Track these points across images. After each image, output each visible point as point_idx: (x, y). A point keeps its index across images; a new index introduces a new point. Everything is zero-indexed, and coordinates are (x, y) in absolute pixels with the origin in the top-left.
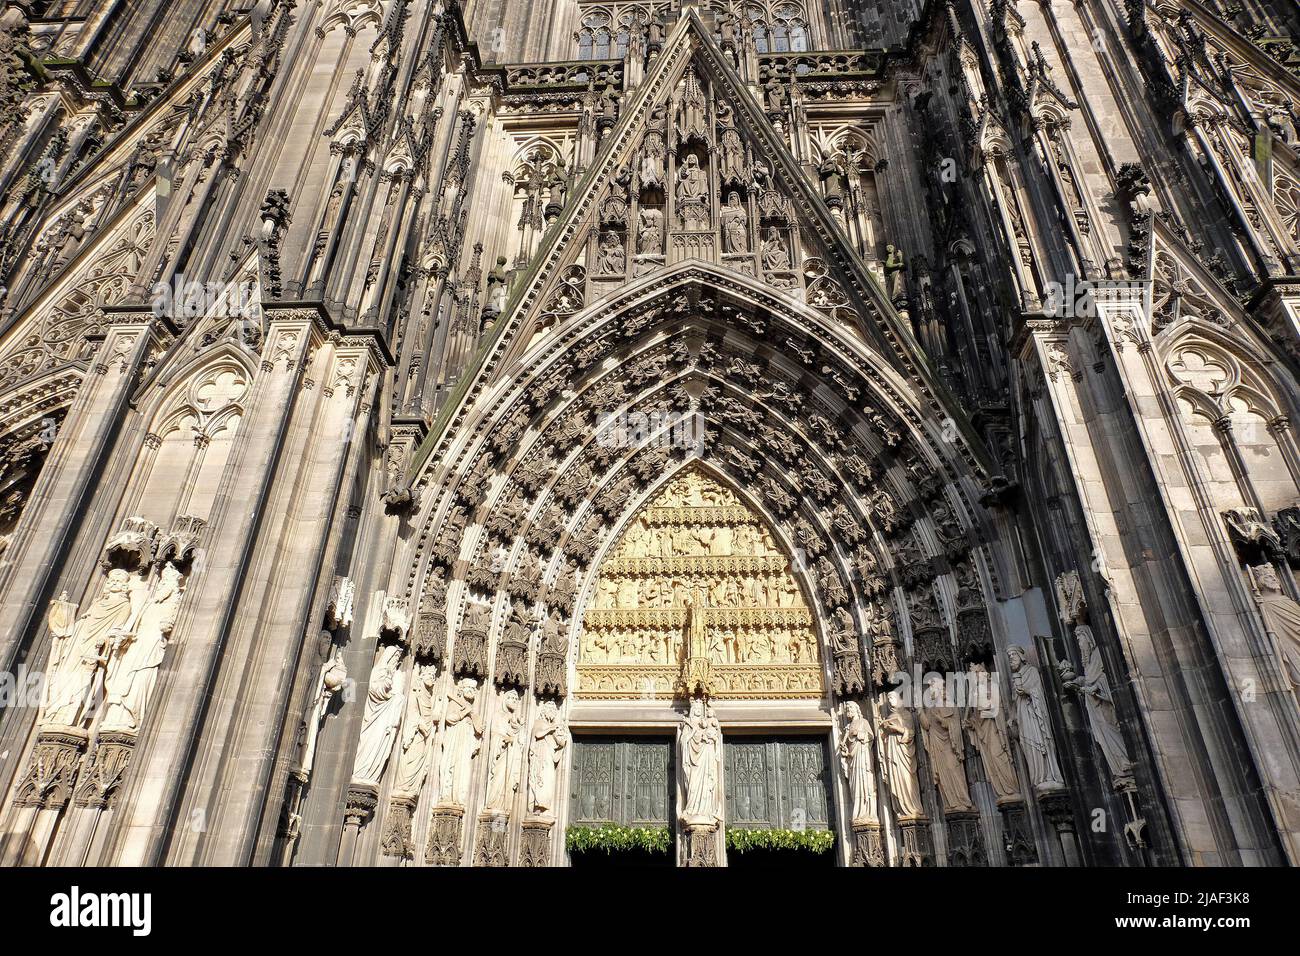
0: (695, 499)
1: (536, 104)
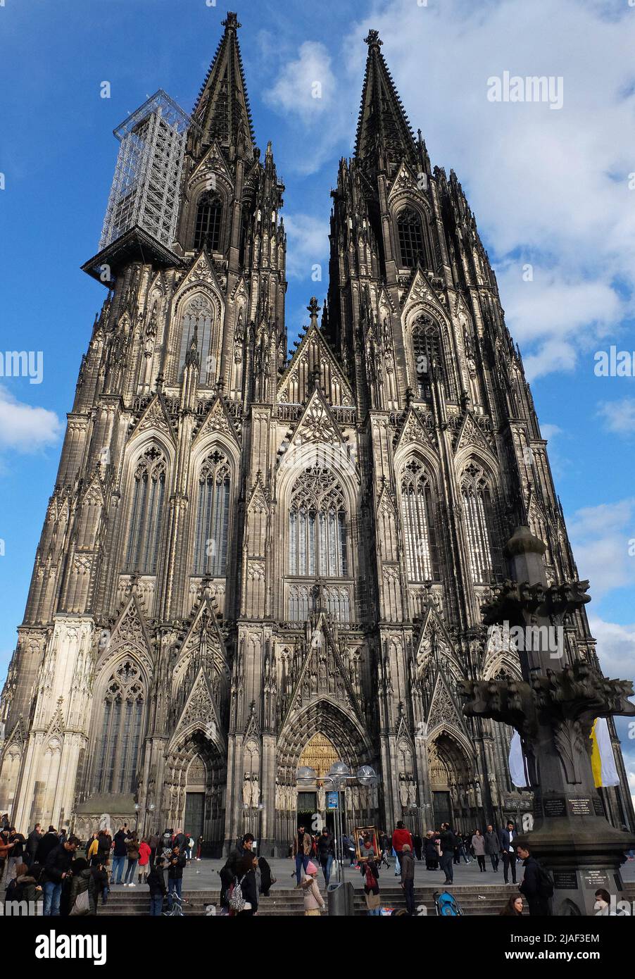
0: (320, 740)
1: (285, 637)
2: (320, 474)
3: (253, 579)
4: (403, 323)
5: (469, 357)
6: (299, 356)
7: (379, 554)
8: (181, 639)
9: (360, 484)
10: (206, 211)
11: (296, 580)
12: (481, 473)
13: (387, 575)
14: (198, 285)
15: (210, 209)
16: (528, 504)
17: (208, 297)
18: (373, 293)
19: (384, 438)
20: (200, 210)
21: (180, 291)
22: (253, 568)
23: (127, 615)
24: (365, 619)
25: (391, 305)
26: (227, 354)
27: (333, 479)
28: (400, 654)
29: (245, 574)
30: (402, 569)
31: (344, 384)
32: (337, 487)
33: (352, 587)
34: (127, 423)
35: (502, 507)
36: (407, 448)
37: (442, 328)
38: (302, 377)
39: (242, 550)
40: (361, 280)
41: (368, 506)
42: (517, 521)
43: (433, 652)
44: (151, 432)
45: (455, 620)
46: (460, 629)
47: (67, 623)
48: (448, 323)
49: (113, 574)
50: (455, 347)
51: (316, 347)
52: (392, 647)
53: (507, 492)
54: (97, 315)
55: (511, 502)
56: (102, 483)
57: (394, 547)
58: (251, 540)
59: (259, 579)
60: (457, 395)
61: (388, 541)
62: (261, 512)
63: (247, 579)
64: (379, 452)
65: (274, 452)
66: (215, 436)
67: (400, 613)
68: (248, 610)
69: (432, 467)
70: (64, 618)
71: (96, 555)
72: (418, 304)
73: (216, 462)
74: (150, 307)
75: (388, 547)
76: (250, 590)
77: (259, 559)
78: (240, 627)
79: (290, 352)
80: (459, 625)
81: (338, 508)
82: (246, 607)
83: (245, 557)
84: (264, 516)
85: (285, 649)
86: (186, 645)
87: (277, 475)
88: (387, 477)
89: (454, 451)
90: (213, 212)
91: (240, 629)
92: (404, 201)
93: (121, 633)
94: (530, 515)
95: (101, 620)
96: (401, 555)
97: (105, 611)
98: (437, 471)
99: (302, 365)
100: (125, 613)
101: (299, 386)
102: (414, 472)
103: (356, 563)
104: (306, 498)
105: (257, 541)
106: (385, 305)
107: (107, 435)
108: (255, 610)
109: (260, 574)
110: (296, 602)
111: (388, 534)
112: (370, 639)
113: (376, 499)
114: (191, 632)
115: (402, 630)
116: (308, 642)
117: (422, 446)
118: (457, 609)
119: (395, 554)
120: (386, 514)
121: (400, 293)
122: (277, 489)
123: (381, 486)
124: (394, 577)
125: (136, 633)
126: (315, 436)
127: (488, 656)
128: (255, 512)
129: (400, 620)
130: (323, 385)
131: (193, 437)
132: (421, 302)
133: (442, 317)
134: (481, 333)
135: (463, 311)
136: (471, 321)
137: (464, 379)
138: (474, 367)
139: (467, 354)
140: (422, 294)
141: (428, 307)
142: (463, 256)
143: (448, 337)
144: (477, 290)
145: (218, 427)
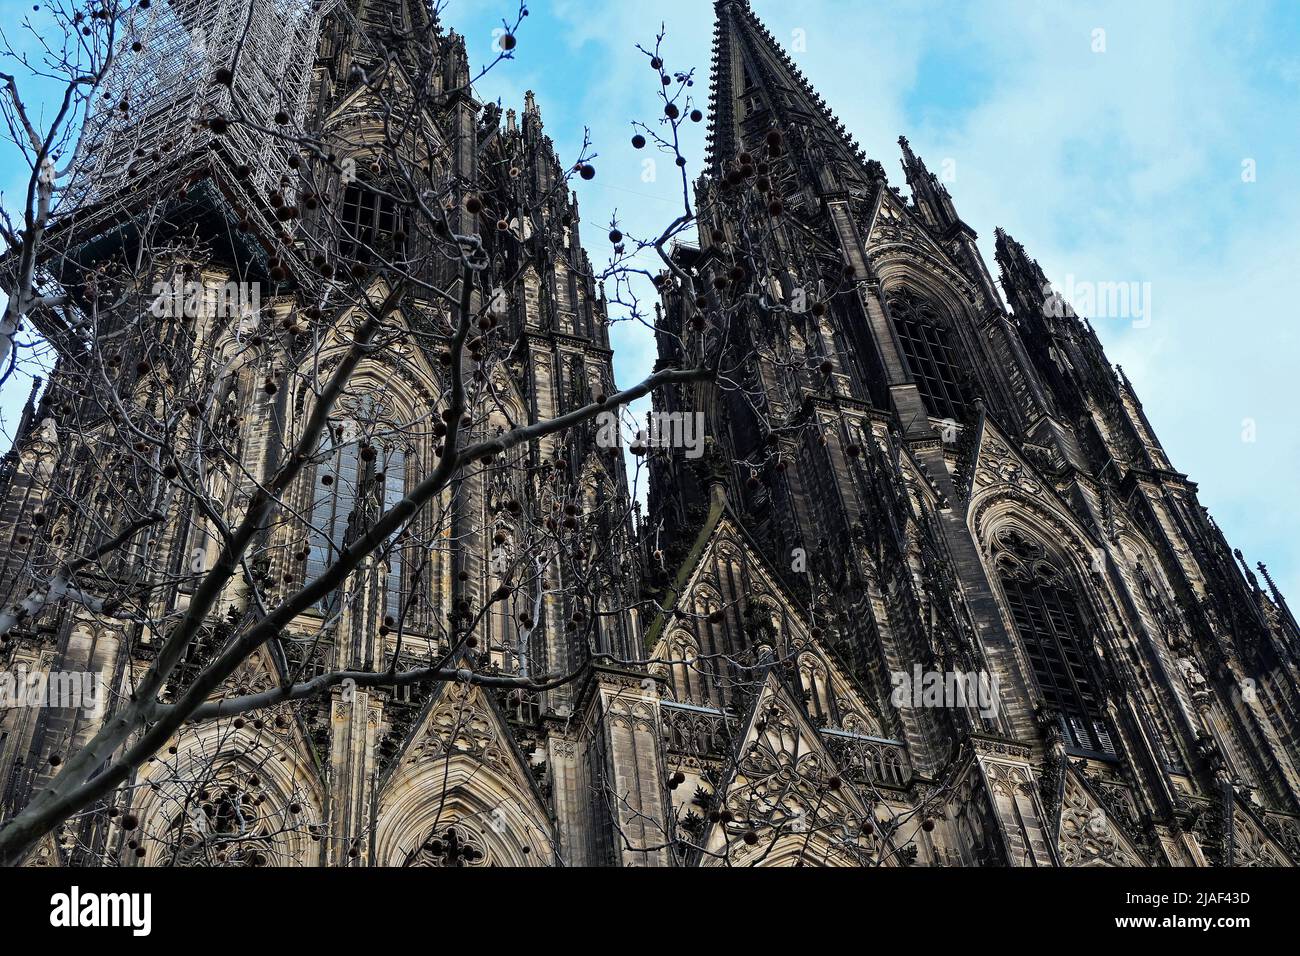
4: (973, 535)
5: (1178, 650)
6: (691, 584)
31: (838, 675)
37: (1082, 568)
38: (705, 643)
50: (1131, 614)
66: (453, 774)
92: (903, 271)
99: (699, 609)
121: (951, 467)
131: (383, 766)
132: (1007, 496)
133: (1075, 541)
134: (1198, 588)
135: (1126, 531)
136: (1156, 559)
137: (1184, 704)
138: (1200, 679)
139: (1171, 641)
140: (1006, 477)
141: (1029, 510)
142: (1090, 404)
143: (1105, 589)
144: (1158, 483)
145: (462, 745)
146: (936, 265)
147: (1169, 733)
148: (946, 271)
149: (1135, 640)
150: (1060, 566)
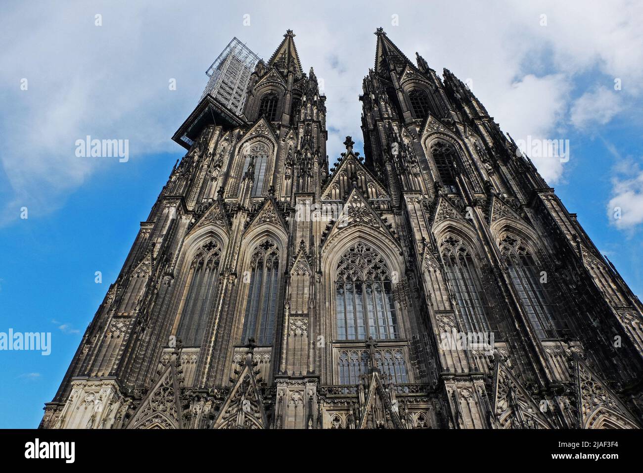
1: (334, 403)
2: (363, 252)
3: (295, 335)
4: (423, 145)
5: (484, 162)
6: (339, 172)
7: (430, 304)
8: (217, 409)
9: (401, 254)
10: (267, 102)
11: (346, 345)
12: (519, 242)
13: (442, 324)
14: (257, 137)
15: (269, 101)
16: (580, 252)
17: (264, 143)
18: (395, 128)
19: (419, 210)
20: (263, 103)
21: (243, 141)
22: (295, 324)
23: (162, 385)
24: (425, 380)
25: (412, 136)
26: (278, 173)
27: (376, 255)
28: (474, 410)
29: (286, 331)
30: (458, 317)
31: (379, 186)
32: (381, 261)
33: (406, 349)
34: (188, 221)
35: (550, 265)
36: (443, 225)
37: (457, 147)
38: (342, 186)
39: (284, 308)
40: (385, 121)
41: (412, 271)
42: (570, 274)
43: (513, 413)
44: (209, 228)
45: (531, 376)
46: (540, 386)
47: (86, 388)
48: (461, 143)
49: (155, 346)
50: (470, 155)
51: (353, 166)
52: (463, 401)
53: (551, 252)
54: (178, 161)
55: (559, 259)
56: (153, 259)
57: (445, 297)
58: (294, 299)
59: (302, 335)
60: (480, 187)
61: (438, 293)
62: (304, 274)
63: (289, 335)
64: (416, 221)
65: (318, 234)
66: (265, 227)
67: (464, 362)
68: (289, 367)
69: (469, 238)
70: (84, 382)
71: (133, 320)
72: (433, 134)
73: (266, 249)
74: (219, 151)
75: (439, 298)
76: (291, 347)
77: (301, 315)
78: (278, 384)
79: (332, 170)
80: (537, 381)
81: (383, 278)
82: (286, 363)
83: (287, 314)
84: (307, 277)
85: (336, 418)
86: (221, 415)
87: (322, 251)
88: (428, 240)
89: (488, 223)
90: (272, 102)
91: (279, 387)
92: (412, 85)
93: (153, 405)
94: (585, 261)
95: (132, 392)
96: (455, 304)
97: (140, 382)
98: (475, 240)
99: (341, 178)
100: (160, 383)
101: (340, 191)
102: (453, 245)
103: (408, 325)
104: (351, 272)
105: (300, 300)
106: (406, 136)
107: (166, 224)
108: (297, 366)
109: (302, 330)
110: (346, 368)
111: (436, 286)
112: (434, 400)
113: (419, 258)
114: (229, 401)
115: (471, 380)
116: (360, 405)
117: (456, 222)
118: (530, 364)
119: (447, 304)
120: (431, 269)
121: (418, 129)
122: (322, 264)
123: (422, 247)
124: (450, 326)
125: (169, 405)
126: (356, 221)
127: (584, 417)
128: (298, 274)
129: (466, 371)
130: (360, 185)
131: (245, 228)
132: (435, 133)
133: (455, 140)
134: (491, 144)
135: (472, 135)
136: (480, 140)
137: (484, 175)
138: (490, 167)
139: (482, 160)
140: (435, 128)
141: (442, 135)
142: (464, 105)
143: (463, 151)
144: (480, 120)
145: (268, 220)
146: (422, 81)
147: (479, 184)
148: (425, 82)
149: (470, 162)
150: (451, 148)
